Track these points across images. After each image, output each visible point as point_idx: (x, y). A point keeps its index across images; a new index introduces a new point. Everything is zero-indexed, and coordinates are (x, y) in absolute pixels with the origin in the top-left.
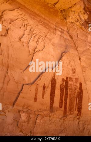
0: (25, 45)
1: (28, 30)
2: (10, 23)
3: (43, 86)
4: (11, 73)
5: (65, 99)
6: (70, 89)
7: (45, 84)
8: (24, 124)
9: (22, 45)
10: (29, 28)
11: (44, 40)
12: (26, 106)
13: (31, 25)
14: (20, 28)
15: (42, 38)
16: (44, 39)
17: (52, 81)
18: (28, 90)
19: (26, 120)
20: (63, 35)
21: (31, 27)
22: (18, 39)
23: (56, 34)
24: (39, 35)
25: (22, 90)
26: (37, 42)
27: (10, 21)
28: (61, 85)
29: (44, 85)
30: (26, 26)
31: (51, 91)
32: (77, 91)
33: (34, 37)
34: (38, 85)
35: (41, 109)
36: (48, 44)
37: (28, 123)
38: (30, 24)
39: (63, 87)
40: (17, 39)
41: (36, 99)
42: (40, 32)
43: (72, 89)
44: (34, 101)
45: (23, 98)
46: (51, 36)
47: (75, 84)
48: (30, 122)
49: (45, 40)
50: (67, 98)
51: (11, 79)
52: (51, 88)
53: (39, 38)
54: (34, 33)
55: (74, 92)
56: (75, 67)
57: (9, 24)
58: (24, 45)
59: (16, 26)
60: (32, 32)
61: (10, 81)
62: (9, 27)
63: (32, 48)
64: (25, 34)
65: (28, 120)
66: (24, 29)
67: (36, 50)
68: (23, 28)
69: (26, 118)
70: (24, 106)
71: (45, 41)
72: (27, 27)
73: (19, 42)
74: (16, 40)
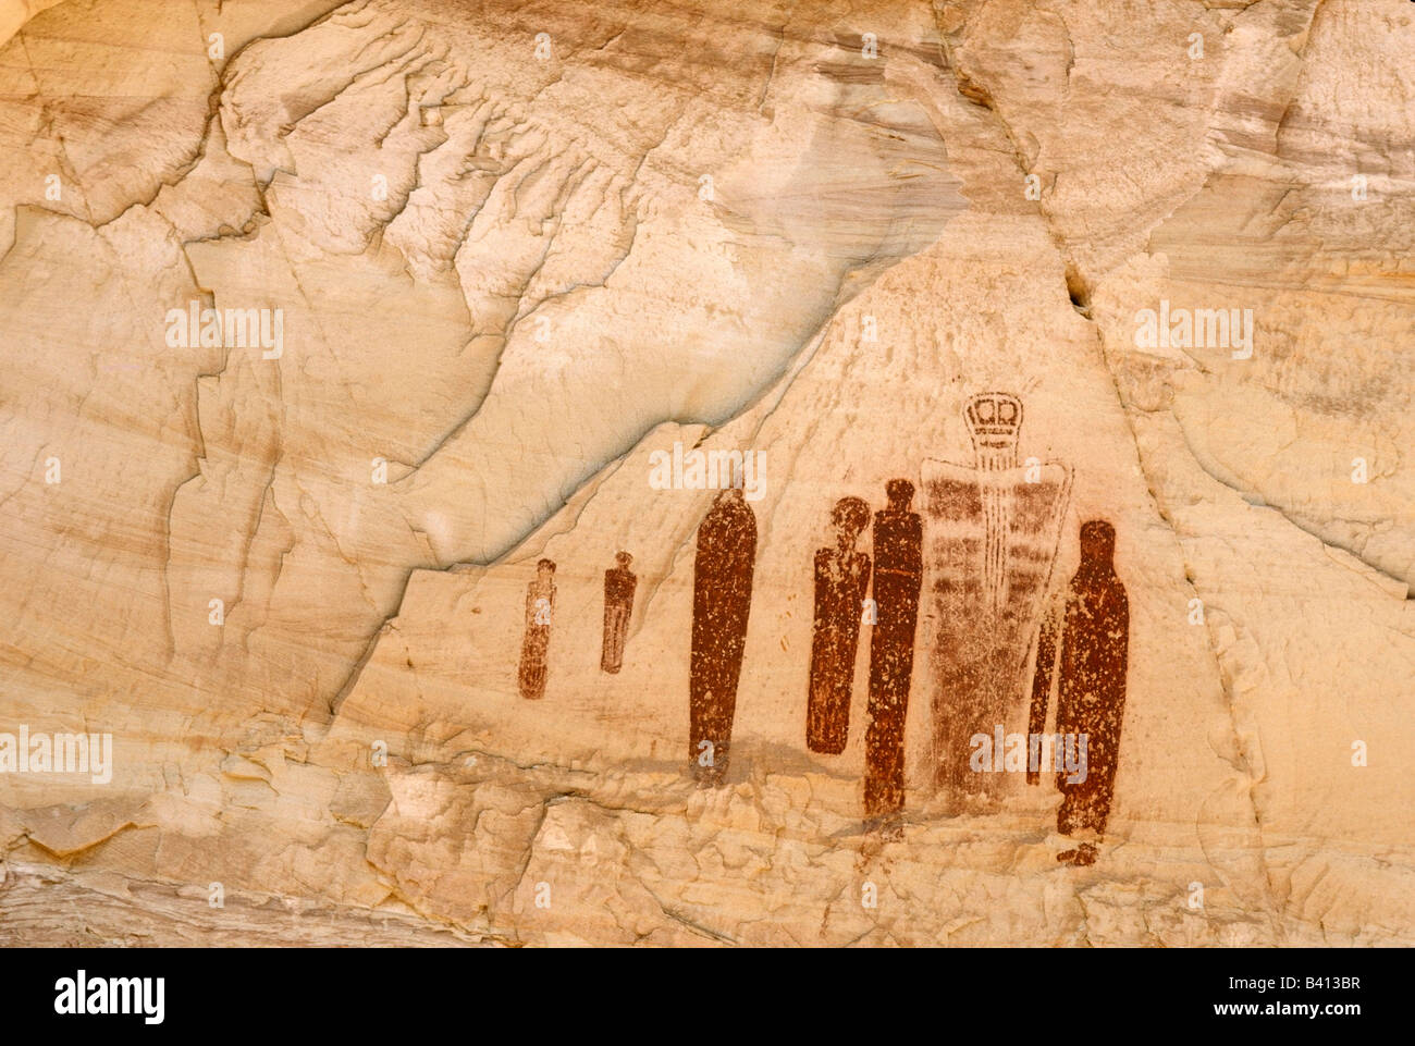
0: (423, 267)
1: (457, 144)
2: (287, 130)
3: (610, 573)
4: (303, 496)
5: (875, 677)
6: (944, 586)
7: (624, 558)
8: (415, 848)
9: (394, 274)
10: (461, 128)
11: (623, 190)
12: (436, 730)
13: (483, 100)
14: (379, 142)
15: (600, 175)
16: (619, 182)
17: (704, 532)
18: (452, 607)
19: (441, 822)
20: (860, 95)
21: (483, 113)
22: (357, 236)
23: (769, 115)
24: (569, 159)
25: (395, 614)
26: (548, 227)
27: (284, 116)
28: (822, 558)
29: (614, 565)
30: (432, 116)
31: (699, 610)
32: (1054, 598)
33: (519, 189)
34: (553, 567)
35: (592, 753)
36: (673, 213)
37: (457, 849)
38: (473, 92)
39: (855, 570)
40: (352, 238)
41: (532, 678)
42: (576, 130)
43: (971, 586)
44: (512, 687)
45: (410, 664)
46: (713, 138)
47: (1017, 539)
48: (474, 839)
49: (631, 194)
50: (908, 669)
51: (308, 536)
52: (698, 587)
53: (565, 189)
54: (513, 152)
55: (1008, 615)
56: (1015, 385)
57: (280, 135)
58: (415, 266)
59: (343, 140)
60: (494, 153)
61: (298, 549)
62: (278, 157)
63: (496, 283)
64: (423, 181)
65: (459, 823)
66: (416, 141)
67: (539, 288)
68: (404, 139)
69: (437, 808)
70: (419, 728)
71: (637, 199)
72: (440, 125)
73: (364, 259)
74: (340, 244)
